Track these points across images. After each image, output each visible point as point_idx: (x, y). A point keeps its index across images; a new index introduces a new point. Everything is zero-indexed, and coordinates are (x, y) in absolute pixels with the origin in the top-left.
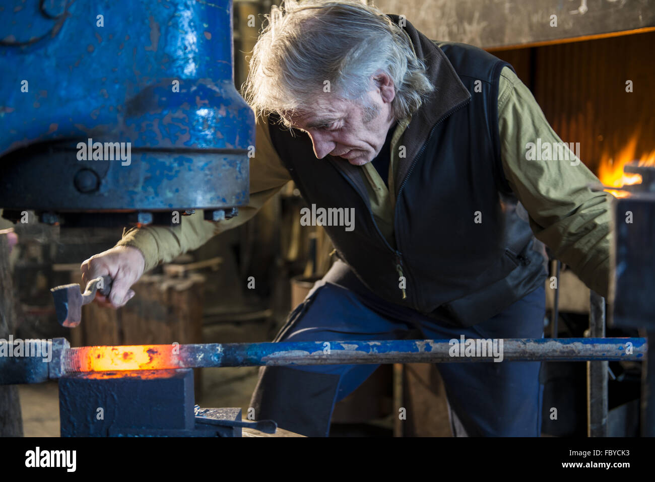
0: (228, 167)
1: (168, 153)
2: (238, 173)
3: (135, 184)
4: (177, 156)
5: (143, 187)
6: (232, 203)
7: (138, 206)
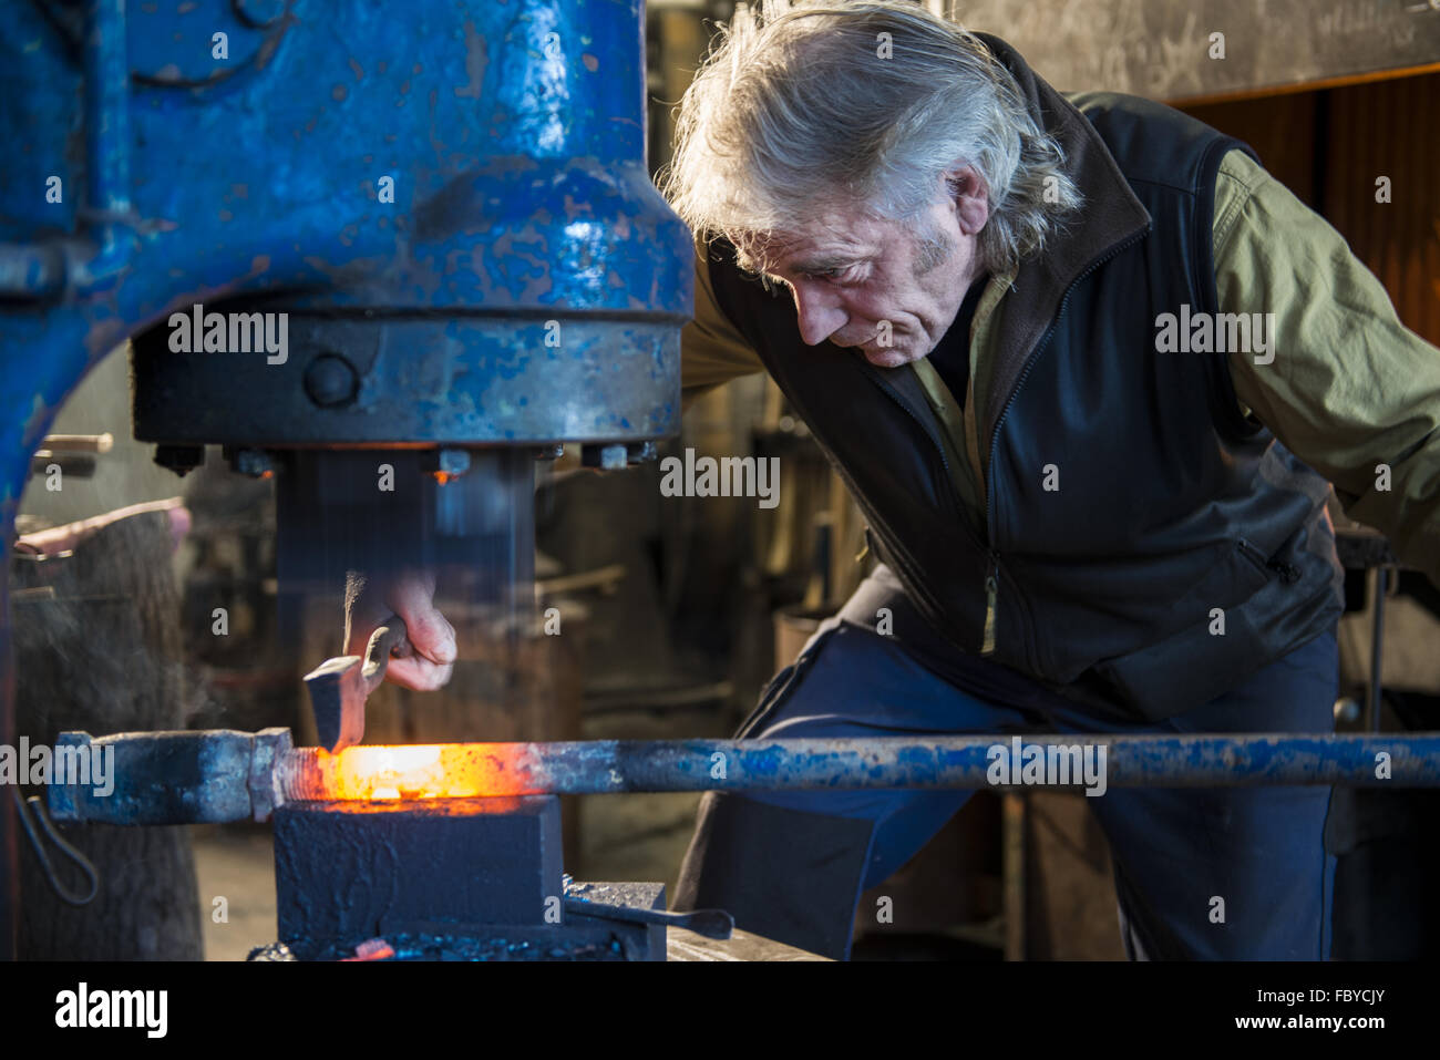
0: (633, 351)
1: (504, 320)
2: (657, 366)
3: (434, 387)
4: (522, 326)
5: (451, 395)
6: (643, 429)
7: (441, 435)
